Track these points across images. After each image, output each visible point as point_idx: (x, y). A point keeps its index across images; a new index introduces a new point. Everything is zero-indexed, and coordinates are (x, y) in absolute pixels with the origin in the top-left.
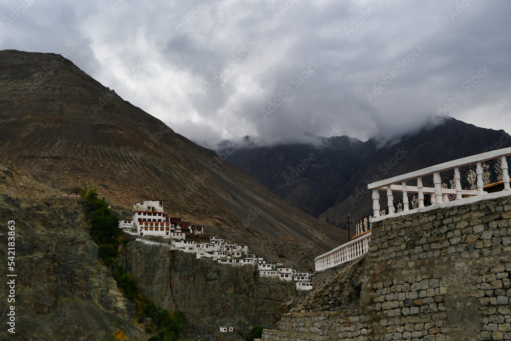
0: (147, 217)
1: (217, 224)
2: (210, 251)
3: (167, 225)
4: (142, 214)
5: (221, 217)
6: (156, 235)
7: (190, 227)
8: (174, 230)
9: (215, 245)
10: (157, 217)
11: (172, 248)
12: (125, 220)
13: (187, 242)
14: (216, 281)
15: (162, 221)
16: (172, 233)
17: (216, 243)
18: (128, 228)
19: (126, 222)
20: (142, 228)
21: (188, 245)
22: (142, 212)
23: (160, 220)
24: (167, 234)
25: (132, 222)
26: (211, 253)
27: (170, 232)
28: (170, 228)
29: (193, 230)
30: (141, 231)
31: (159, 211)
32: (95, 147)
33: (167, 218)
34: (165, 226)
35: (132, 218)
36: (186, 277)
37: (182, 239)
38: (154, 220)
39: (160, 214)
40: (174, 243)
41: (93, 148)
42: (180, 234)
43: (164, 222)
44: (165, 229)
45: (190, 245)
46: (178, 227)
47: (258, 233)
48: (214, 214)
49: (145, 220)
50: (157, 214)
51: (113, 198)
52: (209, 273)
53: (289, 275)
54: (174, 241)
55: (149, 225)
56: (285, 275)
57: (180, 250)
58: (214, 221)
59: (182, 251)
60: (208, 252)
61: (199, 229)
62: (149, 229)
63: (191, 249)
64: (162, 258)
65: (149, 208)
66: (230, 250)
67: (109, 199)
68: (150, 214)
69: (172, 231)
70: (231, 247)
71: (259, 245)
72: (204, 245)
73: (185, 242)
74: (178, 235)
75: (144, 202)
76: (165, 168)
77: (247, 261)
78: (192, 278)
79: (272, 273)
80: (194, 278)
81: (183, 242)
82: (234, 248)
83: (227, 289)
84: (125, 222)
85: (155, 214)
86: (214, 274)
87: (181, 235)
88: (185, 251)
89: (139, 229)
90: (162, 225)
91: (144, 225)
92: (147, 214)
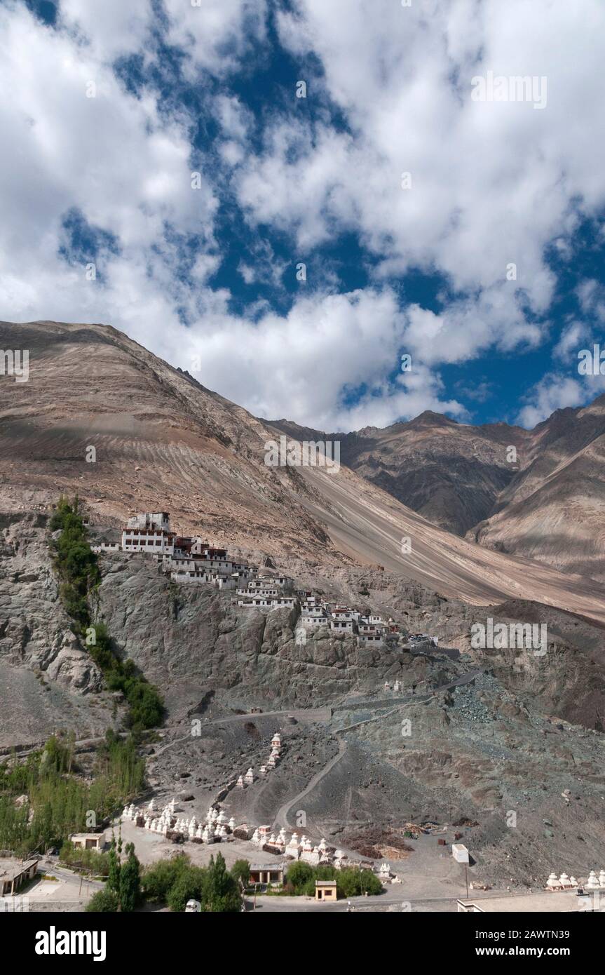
0: (140, 537)
4: (133, 533)
7: (206, 552)
9: (239, 578)
10: (155, 538)
13: (196, 575)
14: (232, 633)
17: (241, 575)
21: (196, 579)
22: (133, 530)
23: (158, 542)
25: (117, 544)
29: (212, 555)
31: (160, 529)
32: (134, 444)
33: (170, 539)
38: (150, 542)
39: (160, 533)
40: (175, 576)
41: (132, 444)
42: (186, 562)
43: (165, 544)
45: (200, 579)
50: (156, 534)
52: (221, 621)
53: (348, 624)
54: (176, 573)
56: (340, 624)
57: (184, 584)
61: (221, 553)
65: (148, 524)
66: (261, 586)
68: (143, 533)
74: (183, 563)
76: (231, 470)
77: (283, 602)
79: (320, 621)
80: (199, 629)
81: (189, 574)
83: (249, 646)
85: (153, 533)
86: (229, 623)
92: (139, 534)
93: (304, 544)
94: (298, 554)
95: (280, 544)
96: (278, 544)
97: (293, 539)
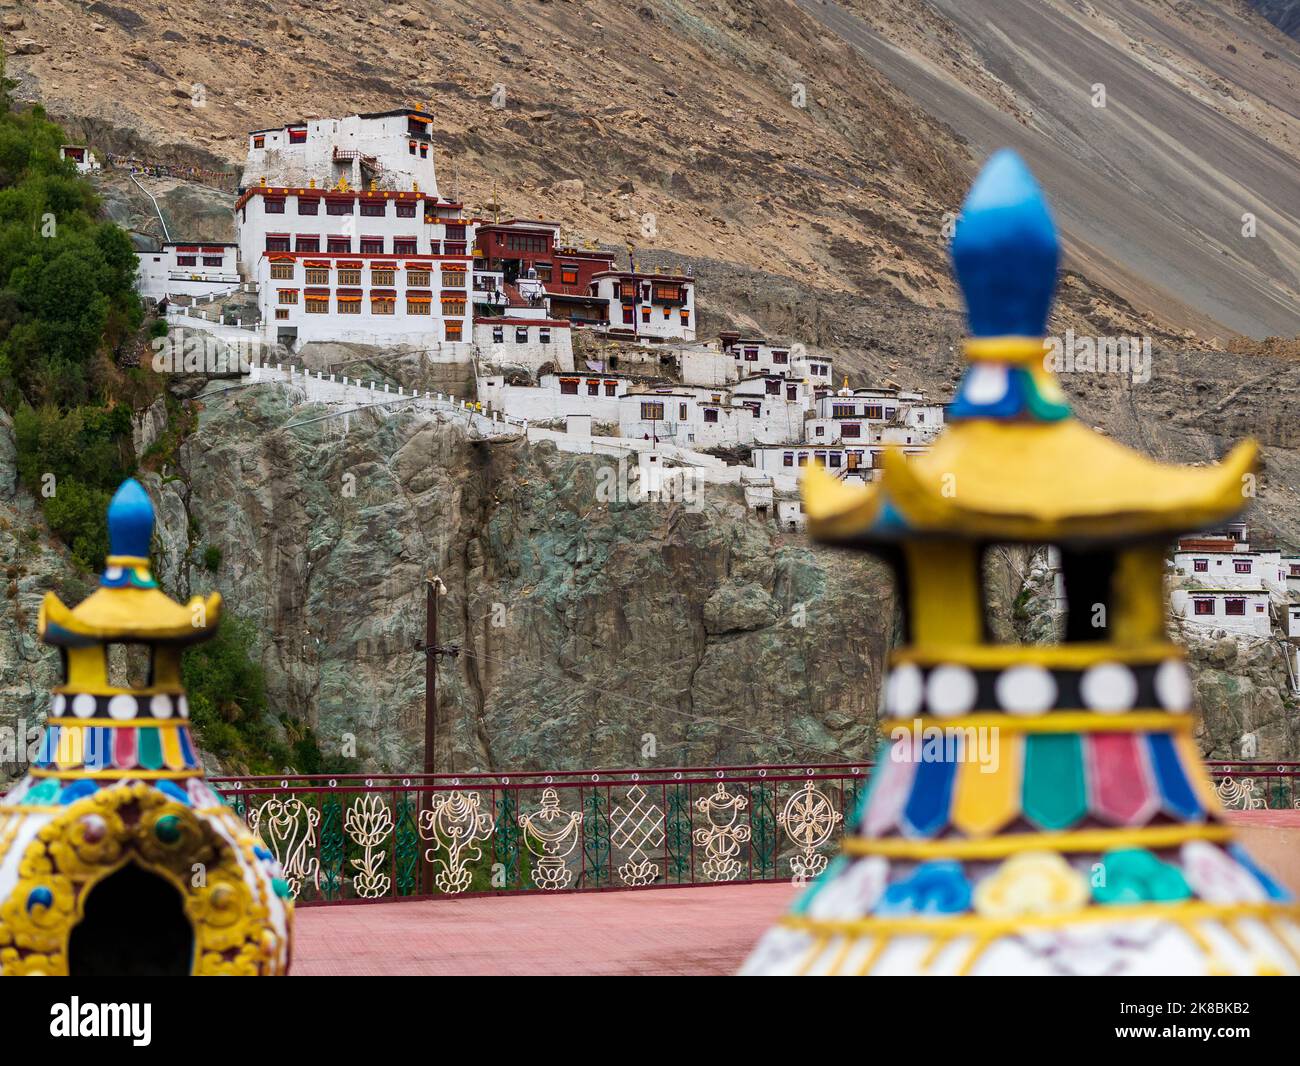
0: (323, 225)
1: (843, 251)
2: (729, 442)
3: (453, 273)
4: (291, 203)
5: (873, 204)
6: (383, 343)
7: (606, 289)
8: (500, 309)
9: (769, 402)
10: (389, 227)
11: (487, 429)
12: (181, 246)
13: (583, 387)
14: (764, 637)
15: (423, 248)
16: (486, 331)
17: (773, 388)
18: (203, 301)
19: (191, 262)
20: (287, 295)
21: (587, 405)
22: (293, 192)
23: (405, 246)
24: (453, 333)
25: (229, 255)
26: (740, 455)
27: (467, 318)
28: (473, 297)
29: (629, 303)
30: (282, 314)
31: (404, 185)
33: (456, 230)
34: (436, 283)
35: (233, 232)
36: (570, 614)
37: (547, 369)
38: (371, 245)
39: (406, 206)
40: (491, 391)
42: (534, 333)
43: (436, 254)
44: (436, 304)
45: (602, 407)
46: (531, 286)
47: (1119, 302)
48: (833, 179)
49: (308, 244)
50: (391, 207)
51: (155, 95)
52: (716, 585)
53: (1252, 603)
54: (499, 380)
55: (333, 275)
57: (536, 436)
58: (823, 230)
59: (545, 450)
60: (719, 453)
61: (671, 294)
62: (333, 300)
63: (606, 430)
64: (417, 490)
65: (342, 163)
66: (866, 436)
67: (129, 104)
68: (339, 204)
69: (483, 312)
70: (872, 412)
71: (1096, 392)
72: (691, 404)
73: (569, 387)
74: (522, 339)
75: (312, 125)
78: (606, 624)
80: (621, 615)
81: (552, 382)
82: (895, 421)
83: (837, 689)
84: (183, 261)
85: (373, 206)
86: (751, 595)
87: (545, 339)
88: (565, 442)
89: (269, 302)
90: (418, 273)
91: (299, 280)
92: (322, 206)
93: (915, 234)
94: (900, 284)
95: (816, 236)
96: (806, 236)
97: (864, 215)
